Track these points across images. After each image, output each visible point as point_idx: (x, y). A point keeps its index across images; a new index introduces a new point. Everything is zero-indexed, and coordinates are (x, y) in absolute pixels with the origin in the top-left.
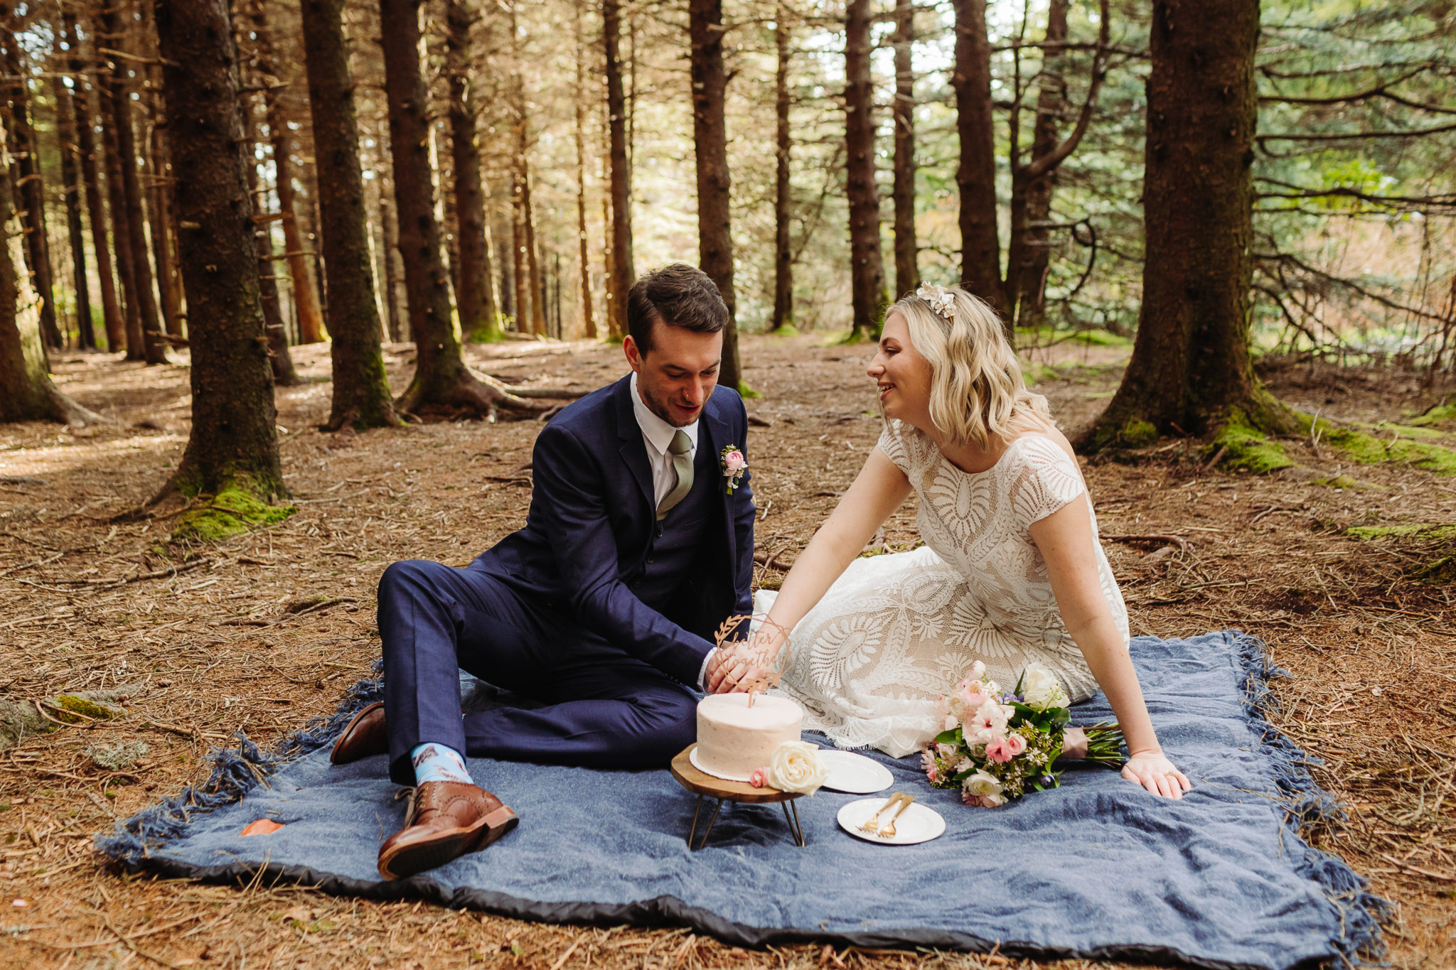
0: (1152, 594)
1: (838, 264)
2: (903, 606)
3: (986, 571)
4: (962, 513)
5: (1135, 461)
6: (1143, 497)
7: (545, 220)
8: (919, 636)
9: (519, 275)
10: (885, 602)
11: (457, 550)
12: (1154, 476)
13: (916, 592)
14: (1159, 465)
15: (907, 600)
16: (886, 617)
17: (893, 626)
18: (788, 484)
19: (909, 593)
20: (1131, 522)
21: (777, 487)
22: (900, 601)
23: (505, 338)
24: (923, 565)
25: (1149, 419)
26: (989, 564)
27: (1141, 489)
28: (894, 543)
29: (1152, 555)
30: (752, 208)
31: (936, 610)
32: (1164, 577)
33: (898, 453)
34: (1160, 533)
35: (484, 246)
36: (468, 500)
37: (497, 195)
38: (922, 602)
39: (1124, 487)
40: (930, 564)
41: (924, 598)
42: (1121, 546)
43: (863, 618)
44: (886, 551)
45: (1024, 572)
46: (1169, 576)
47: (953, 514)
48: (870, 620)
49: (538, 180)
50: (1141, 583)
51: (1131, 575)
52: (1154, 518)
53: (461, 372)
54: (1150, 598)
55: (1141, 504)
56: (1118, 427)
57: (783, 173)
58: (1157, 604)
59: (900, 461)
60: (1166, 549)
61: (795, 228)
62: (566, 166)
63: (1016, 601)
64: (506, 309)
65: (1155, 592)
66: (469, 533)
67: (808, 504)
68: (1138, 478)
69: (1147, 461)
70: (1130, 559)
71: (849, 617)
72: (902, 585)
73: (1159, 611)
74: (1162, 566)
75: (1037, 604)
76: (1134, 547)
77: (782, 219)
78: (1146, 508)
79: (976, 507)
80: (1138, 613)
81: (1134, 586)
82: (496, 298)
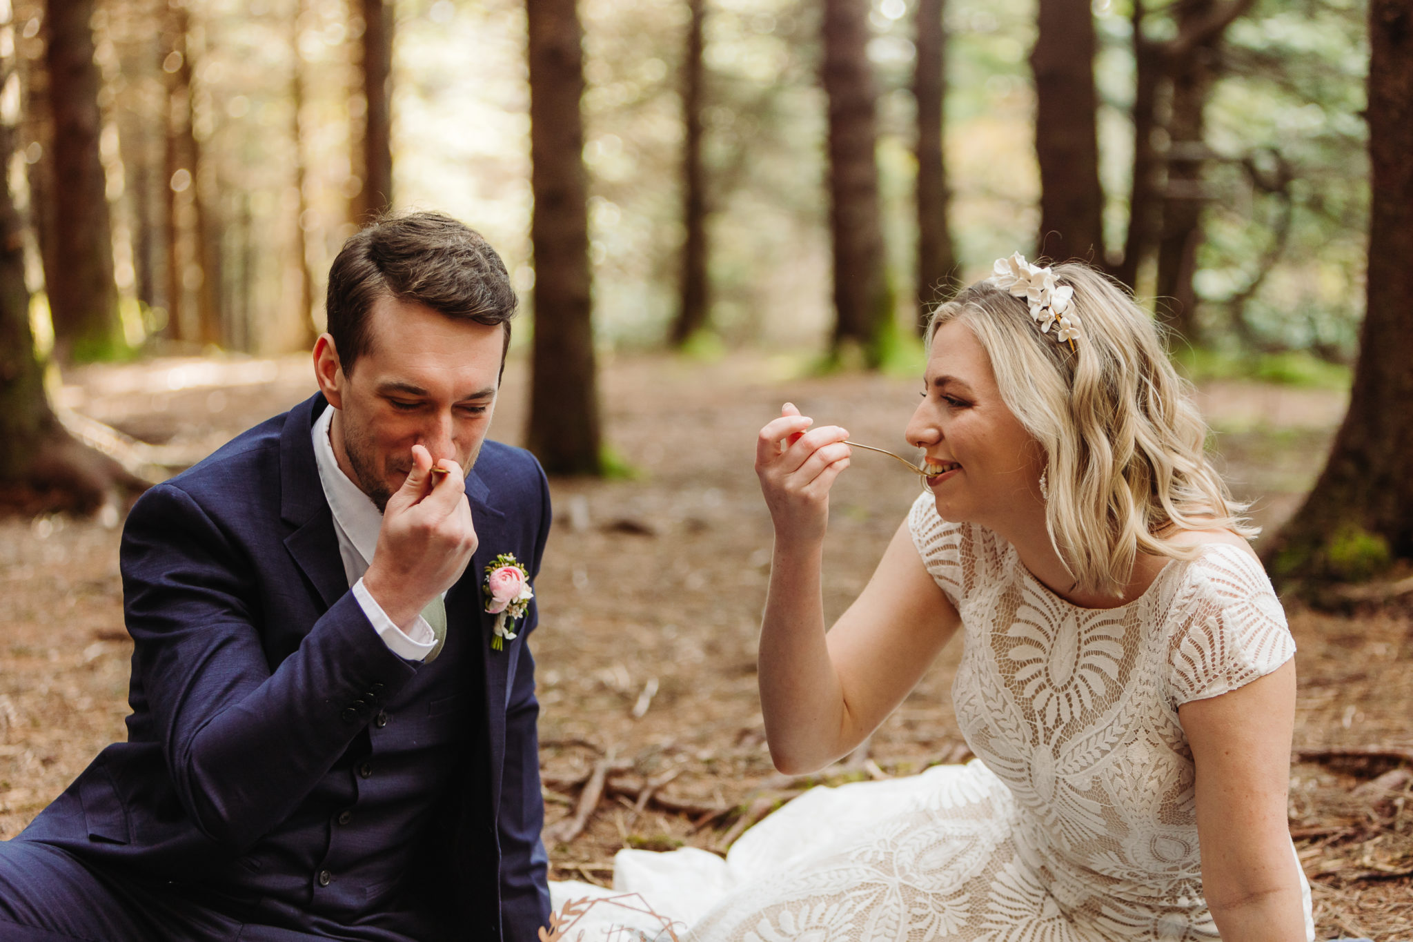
0: (1366, 860)
1: (802, 218)
2: (896, 880)
3: (1086, 794)
4: (1059, 678)
5: (1347, 609)
6: (1359, 677)
7: (224, 123)
8: (922, 932)
9: (171, 233)
10: (862, 873)
11: (35, 775)
12: (1383, 637)
13: (919, 857)
14: (1394, 618)
15: (902, 869)
16: (862, 899)
17: (874, 915)
18: (690, 649)
19: (905, 857)
20: (1336, 725)
21: (666, 651)
22: (890, 872)
23: (143, 354)
24: (934, 806)
25: (1377, 528)
26: (1096, 781)
27: (1356, 661)
28: (889, 762)
29: (1370, 786)
30: (637, 107)
31: (958, 886)
32: (1391, 827)
33: (942, 555)
34: (1388, 746)
35: (99, 176)
36: (57, 676)
37: (130, 69)
38: (932, 872)
39: (1327, 657)
40: (948, 805)
41: (937, 864)
42: (1314, 769)
43: (822, 905)
44: (870, 778)
45: (1157, 804)
46: (1400, 826)
47: (1042, 679)
48: (836, 906)
49: (211, 47)
50: (1347, 839)
51: (1330, 824)
52: (1379, 716)
53: (49, 425)
54: (1363, 868)
55: (1356, 690)
56: (1318, 541)
57: (695, 41)
58: (1376, 879)
59: (944, 570)
60: (1396, 776)
61: (717, 150)
62: (271, 18)
63: (1124, 860)
64: (145, 294)
65: (1372, 855)
66: (59, 742)
67: (726, 686)
68: (1352, 641)
69: (1370, 608)
70: (1328, 794)
71: (795, 906)
72: (894, 845)
73: (1377, 892)
74: (1387, 807)
75: (1161, 866)
76: (1337, 771)
77: (694, 130)
78: (1364, 699)
79: (1086, 673)
80: (1339, 895)
81: (1334, 844)
82: (124, 273)
